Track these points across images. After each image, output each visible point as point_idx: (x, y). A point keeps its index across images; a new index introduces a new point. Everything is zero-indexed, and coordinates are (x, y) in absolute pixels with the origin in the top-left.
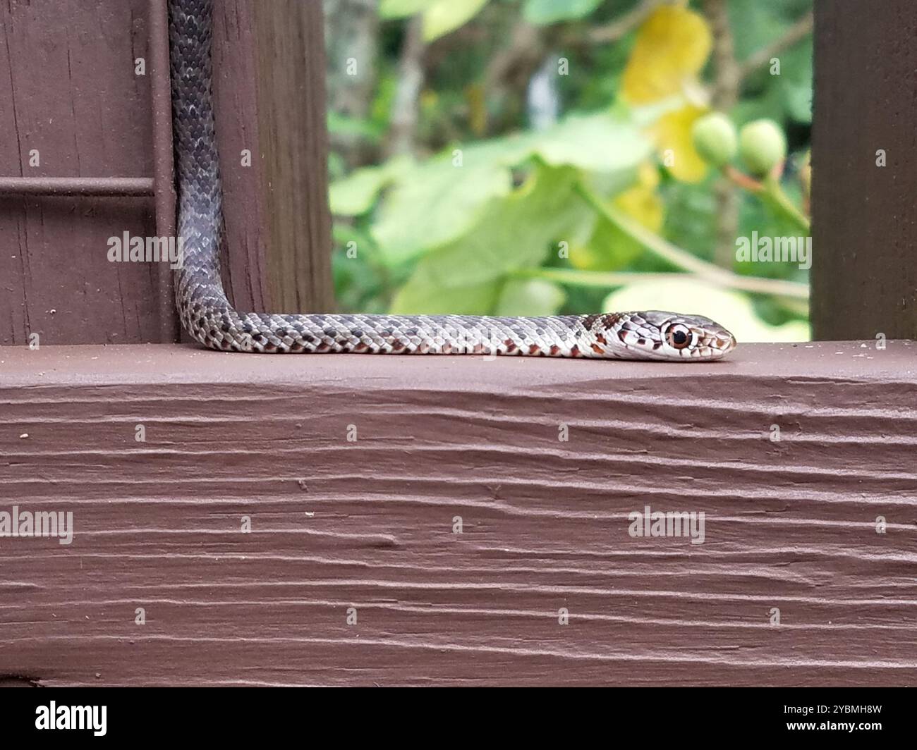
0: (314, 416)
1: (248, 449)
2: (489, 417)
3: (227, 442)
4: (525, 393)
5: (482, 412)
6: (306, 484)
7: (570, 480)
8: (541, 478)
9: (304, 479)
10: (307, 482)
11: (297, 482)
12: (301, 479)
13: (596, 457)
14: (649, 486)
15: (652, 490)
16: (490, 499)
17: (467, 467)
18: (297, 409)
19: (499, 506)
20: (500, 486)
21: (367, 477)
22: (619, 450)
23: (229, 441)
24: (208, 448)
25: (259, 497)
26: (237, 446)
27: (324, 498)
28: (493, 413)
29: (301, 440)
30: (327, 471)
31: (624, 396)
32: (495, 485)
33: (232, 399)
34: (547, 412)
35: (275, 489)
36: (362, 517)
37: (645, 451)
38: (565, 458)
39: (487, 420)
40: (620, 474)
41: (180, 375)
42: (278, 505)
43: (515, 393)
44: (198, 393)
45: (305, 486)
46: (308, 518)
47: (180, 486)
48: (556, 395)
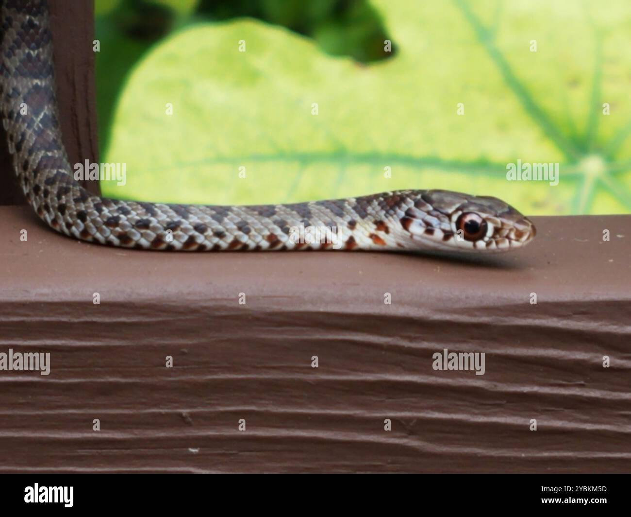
0: (203, 340)
1: (124, 376)
2: (406, 344)
3: (99, 369)
4: (448, 317)
5: (399, 338)
6: (190, 417)
7: (495, 414)
8: (463, 412)
9: (188, 410)
10: (192, 415)
11: (180, 415)
12: (185, 411)
13: (526, 389)
14: (586, 421)
15: (589, 427)
16: (403, 434)
17: (379, 399)
18: (183, 332)
19: (413, 443)
20: (415, 421)
21: (263, 409)
22: (552, 381)
23: (102, 367)
24: (77, 375)
25: (136, 432)
26: (112, 374)
27: (211, 433)
28: (411, 339)
29: (186, 367)
30: (215, 402)
31: (561, 322)
32: (409, 420)
33: (107, 320)
34: (472, 338)
35: (156, 422)
36: (254, 453)
37: (582, 382)
38: (491, 390)
39: (403, 347)
40: (553, 408)
41: (45, 291)
42: (158, 440)
43: (437, 317)
44: (67, 313)
45: (190, 419)
46: (192, 455)
47: (43, 418)
48: (485, 319)
